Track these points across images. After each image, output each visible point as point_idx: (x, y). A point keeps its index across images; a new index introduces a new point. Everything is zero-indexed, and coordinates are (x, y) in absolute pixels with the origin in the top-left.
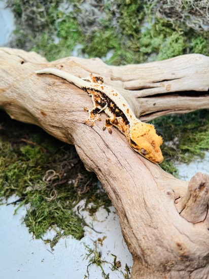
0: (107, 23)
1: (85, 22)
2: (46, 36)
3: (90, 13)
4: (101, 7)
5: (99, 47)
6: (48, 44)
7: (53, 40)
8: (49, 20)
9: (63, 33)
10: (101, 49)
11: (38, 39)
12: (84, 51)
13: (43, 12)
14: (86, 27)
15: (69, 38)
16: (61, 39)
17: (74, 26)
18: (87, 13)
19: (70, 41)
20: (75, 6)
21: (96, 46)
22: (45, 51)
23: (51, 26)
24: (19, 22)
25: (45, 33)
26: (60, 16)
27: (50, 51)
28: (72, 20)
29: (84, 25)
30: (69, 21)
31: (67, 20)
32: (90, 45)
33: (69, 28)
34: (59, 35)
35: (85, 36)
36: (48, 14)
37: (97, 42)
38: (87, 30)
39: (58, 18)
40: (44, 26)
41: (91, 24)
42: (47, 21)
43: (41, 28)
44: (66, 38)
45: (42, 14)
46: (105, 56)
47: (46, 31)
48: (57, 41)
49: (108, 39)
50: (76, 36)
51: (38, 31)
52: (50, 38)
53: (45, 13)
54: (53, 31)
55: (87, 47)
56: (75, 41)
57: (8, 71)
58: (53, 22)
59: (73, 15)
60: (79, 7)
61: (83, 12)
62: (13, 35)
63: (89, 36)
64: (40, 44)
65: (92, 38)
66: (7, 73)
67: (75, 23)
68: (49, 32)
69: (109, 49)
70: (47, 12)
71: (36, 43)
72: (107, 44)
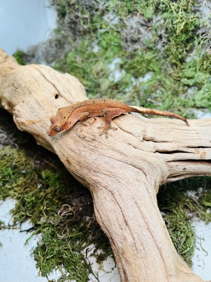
0: (151, 45)
1: (129, 39)
2: (86, 42)
3: (135, 32)
4: (148, 27)
5: (139, 67)
6: (87, 50)
7: (92, 48)
8: (92, 28)
9: (104, 44)
10: (141, 69)
11: (78, 43)
12: (122, 66)
13: (87, 19)
14: (129, 43)
15: (109, 49)
16: (100, 48)
17: (116, 40)
18: (132, 31)
19: (109, 53)
20: (121, 20)
21: (135, 65)
22: (83, 58)
23: (92, 34)
24: (61, 22)
25: (85, 39)
26: (104, 26)
27: (87, 59)
28: (115, 34)
29: (126, 41)
30: (112, 33)
31: (110, 33)
32: (130, 61)
33: (111, 40)
34: (99, 44)
35: (126, 52)
36: (92, 22)
37: (137, 61)
38: (129, 46)
39: (101, 28)
40: (85, 32)
41: (134, 41)
42: (89, 28)
43: (82, 33)
44: (106, 49)
45: (85, 20)
46: (143, 77)
47: (87, 37)
48: (96, 49)
49: (150, 62)
50: (116, 49)
51: (79, 35)
52: (90, 45)
53: (89, 20)
54: (94, 39)
55: (126, 63)
56: (115, 54)
57: (41, 103)
58: (95, 30)
59: (118, 28)
60: (125, 22)
61: (129, 28)
62: (53, 34)
63: (130, 52)
64: (79, 48)
65: (132, 56)
66: (40, 105)
67: (118, 36)
68: (89, 39)
69: (148, 70)
70: (91, 19)
71: (75, 47)
72: (148, 66)
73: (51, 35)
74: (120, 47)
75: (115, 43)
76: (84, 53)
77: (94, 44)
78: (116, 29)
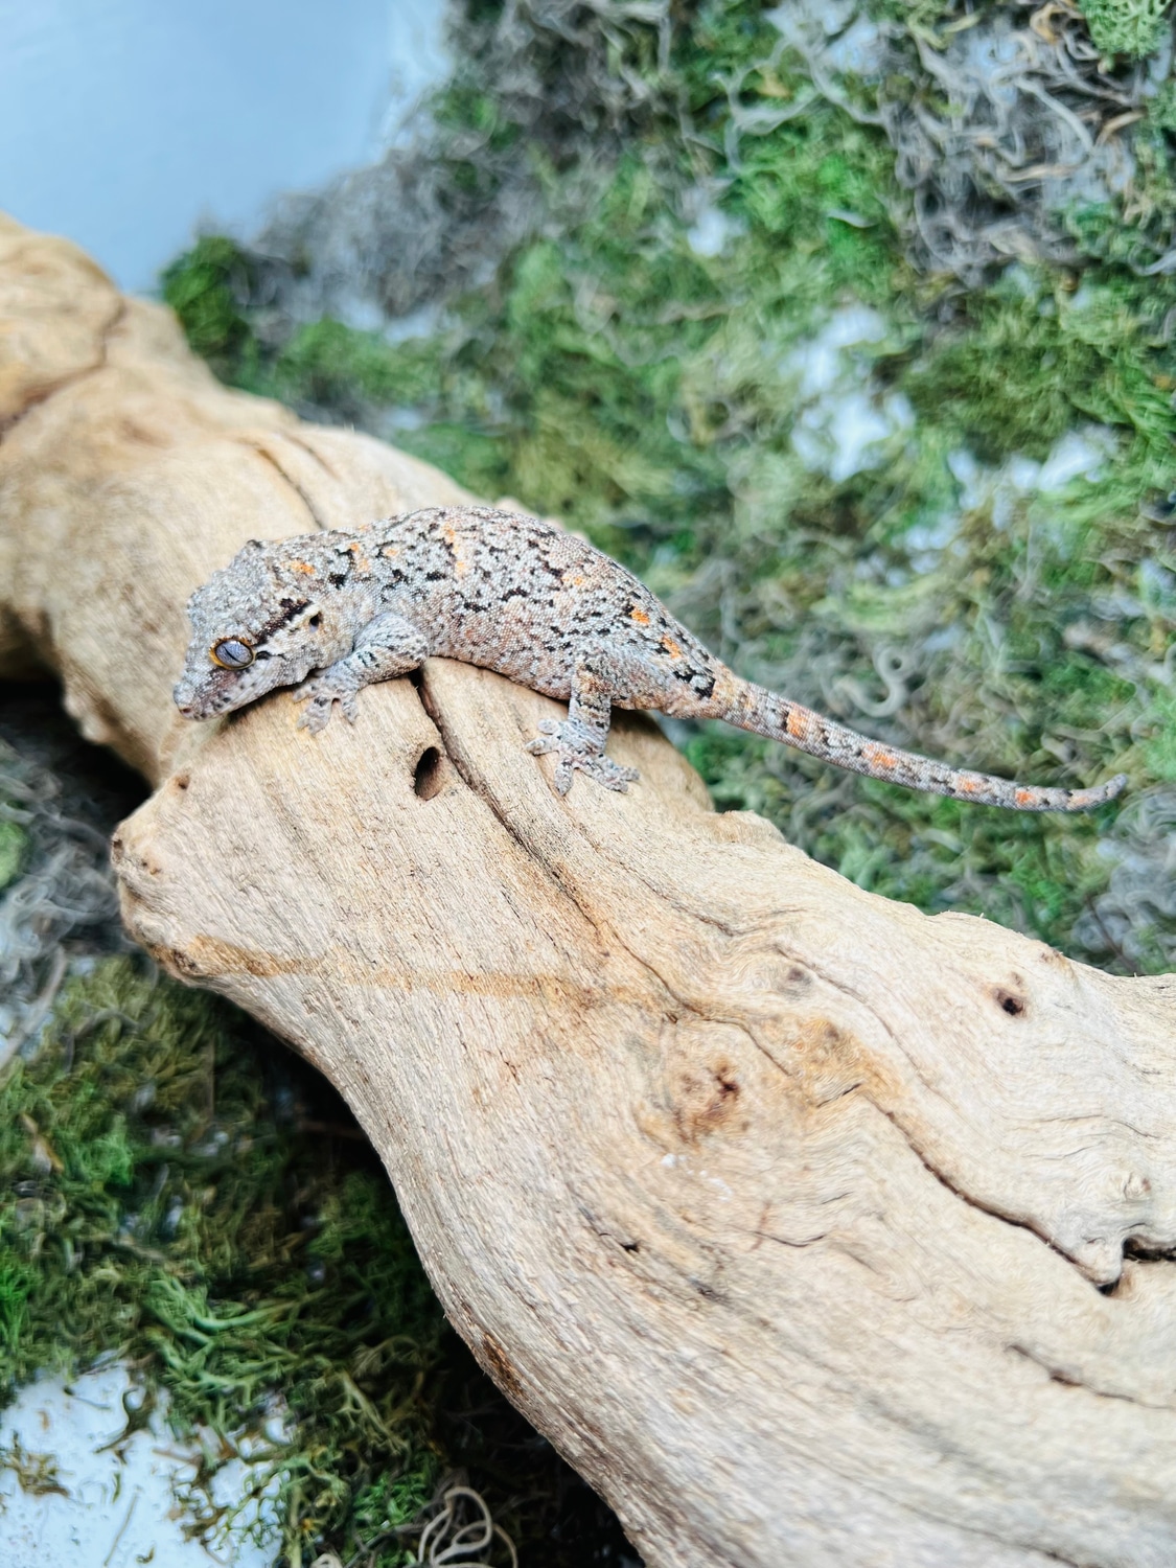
73: (408, 122)
74: (883, 238)
75: (847, 206)
76: (625, 260)
77: (699, 198)
78: (857, 113)
